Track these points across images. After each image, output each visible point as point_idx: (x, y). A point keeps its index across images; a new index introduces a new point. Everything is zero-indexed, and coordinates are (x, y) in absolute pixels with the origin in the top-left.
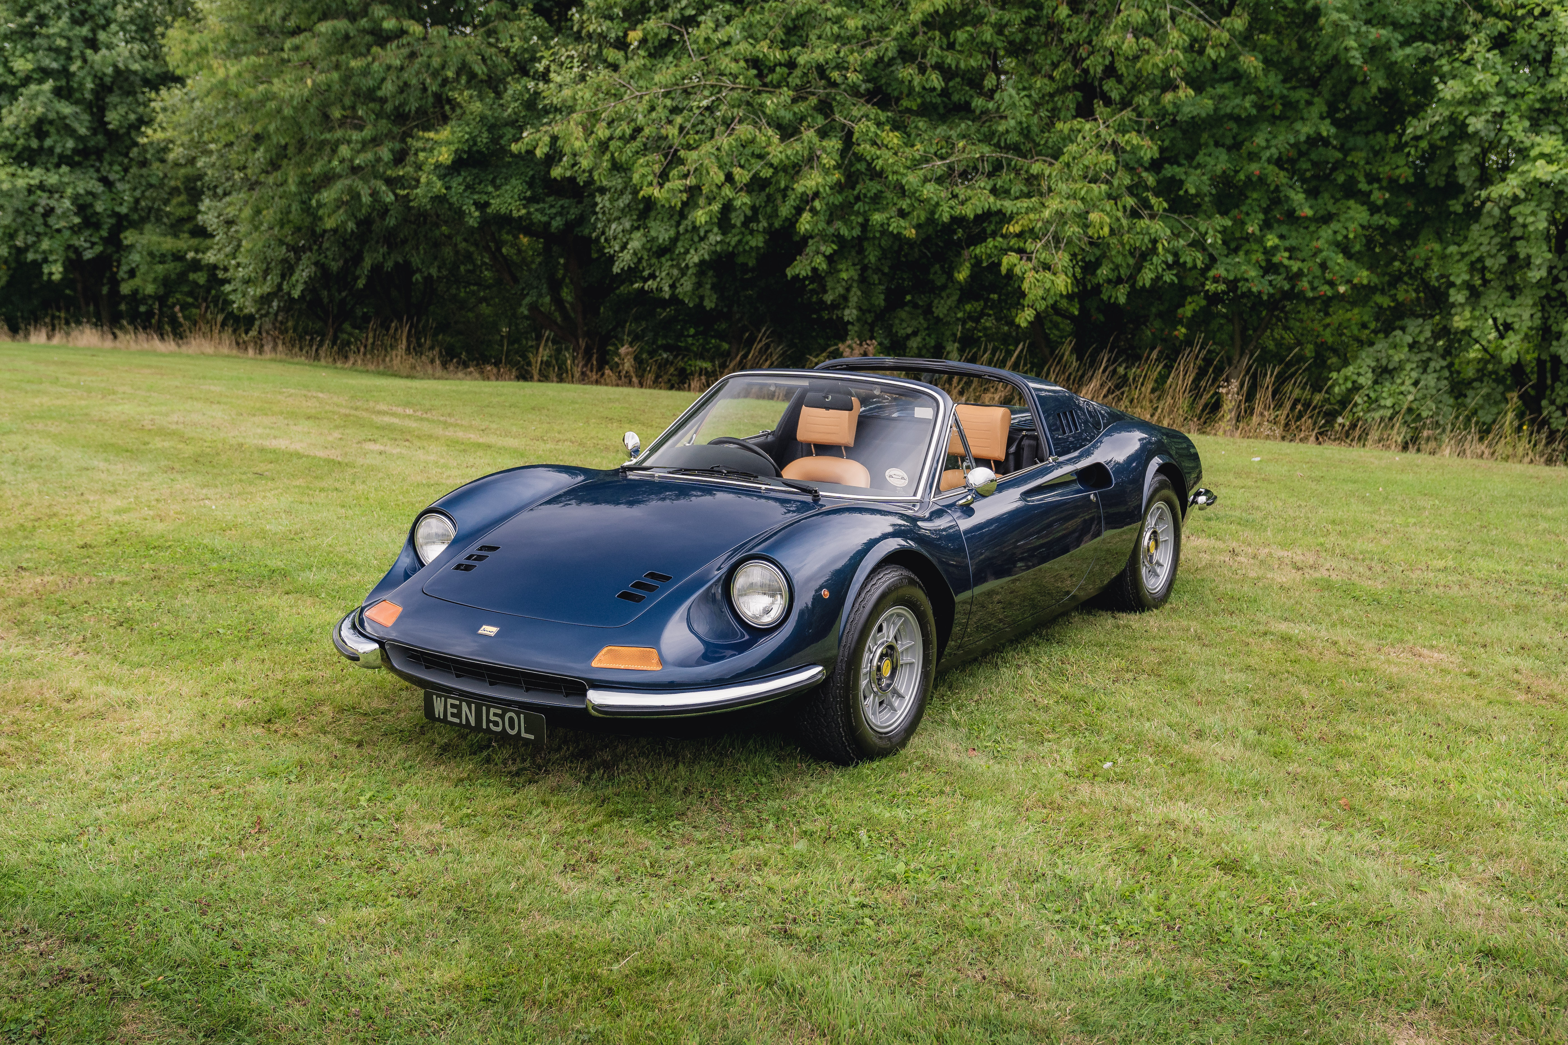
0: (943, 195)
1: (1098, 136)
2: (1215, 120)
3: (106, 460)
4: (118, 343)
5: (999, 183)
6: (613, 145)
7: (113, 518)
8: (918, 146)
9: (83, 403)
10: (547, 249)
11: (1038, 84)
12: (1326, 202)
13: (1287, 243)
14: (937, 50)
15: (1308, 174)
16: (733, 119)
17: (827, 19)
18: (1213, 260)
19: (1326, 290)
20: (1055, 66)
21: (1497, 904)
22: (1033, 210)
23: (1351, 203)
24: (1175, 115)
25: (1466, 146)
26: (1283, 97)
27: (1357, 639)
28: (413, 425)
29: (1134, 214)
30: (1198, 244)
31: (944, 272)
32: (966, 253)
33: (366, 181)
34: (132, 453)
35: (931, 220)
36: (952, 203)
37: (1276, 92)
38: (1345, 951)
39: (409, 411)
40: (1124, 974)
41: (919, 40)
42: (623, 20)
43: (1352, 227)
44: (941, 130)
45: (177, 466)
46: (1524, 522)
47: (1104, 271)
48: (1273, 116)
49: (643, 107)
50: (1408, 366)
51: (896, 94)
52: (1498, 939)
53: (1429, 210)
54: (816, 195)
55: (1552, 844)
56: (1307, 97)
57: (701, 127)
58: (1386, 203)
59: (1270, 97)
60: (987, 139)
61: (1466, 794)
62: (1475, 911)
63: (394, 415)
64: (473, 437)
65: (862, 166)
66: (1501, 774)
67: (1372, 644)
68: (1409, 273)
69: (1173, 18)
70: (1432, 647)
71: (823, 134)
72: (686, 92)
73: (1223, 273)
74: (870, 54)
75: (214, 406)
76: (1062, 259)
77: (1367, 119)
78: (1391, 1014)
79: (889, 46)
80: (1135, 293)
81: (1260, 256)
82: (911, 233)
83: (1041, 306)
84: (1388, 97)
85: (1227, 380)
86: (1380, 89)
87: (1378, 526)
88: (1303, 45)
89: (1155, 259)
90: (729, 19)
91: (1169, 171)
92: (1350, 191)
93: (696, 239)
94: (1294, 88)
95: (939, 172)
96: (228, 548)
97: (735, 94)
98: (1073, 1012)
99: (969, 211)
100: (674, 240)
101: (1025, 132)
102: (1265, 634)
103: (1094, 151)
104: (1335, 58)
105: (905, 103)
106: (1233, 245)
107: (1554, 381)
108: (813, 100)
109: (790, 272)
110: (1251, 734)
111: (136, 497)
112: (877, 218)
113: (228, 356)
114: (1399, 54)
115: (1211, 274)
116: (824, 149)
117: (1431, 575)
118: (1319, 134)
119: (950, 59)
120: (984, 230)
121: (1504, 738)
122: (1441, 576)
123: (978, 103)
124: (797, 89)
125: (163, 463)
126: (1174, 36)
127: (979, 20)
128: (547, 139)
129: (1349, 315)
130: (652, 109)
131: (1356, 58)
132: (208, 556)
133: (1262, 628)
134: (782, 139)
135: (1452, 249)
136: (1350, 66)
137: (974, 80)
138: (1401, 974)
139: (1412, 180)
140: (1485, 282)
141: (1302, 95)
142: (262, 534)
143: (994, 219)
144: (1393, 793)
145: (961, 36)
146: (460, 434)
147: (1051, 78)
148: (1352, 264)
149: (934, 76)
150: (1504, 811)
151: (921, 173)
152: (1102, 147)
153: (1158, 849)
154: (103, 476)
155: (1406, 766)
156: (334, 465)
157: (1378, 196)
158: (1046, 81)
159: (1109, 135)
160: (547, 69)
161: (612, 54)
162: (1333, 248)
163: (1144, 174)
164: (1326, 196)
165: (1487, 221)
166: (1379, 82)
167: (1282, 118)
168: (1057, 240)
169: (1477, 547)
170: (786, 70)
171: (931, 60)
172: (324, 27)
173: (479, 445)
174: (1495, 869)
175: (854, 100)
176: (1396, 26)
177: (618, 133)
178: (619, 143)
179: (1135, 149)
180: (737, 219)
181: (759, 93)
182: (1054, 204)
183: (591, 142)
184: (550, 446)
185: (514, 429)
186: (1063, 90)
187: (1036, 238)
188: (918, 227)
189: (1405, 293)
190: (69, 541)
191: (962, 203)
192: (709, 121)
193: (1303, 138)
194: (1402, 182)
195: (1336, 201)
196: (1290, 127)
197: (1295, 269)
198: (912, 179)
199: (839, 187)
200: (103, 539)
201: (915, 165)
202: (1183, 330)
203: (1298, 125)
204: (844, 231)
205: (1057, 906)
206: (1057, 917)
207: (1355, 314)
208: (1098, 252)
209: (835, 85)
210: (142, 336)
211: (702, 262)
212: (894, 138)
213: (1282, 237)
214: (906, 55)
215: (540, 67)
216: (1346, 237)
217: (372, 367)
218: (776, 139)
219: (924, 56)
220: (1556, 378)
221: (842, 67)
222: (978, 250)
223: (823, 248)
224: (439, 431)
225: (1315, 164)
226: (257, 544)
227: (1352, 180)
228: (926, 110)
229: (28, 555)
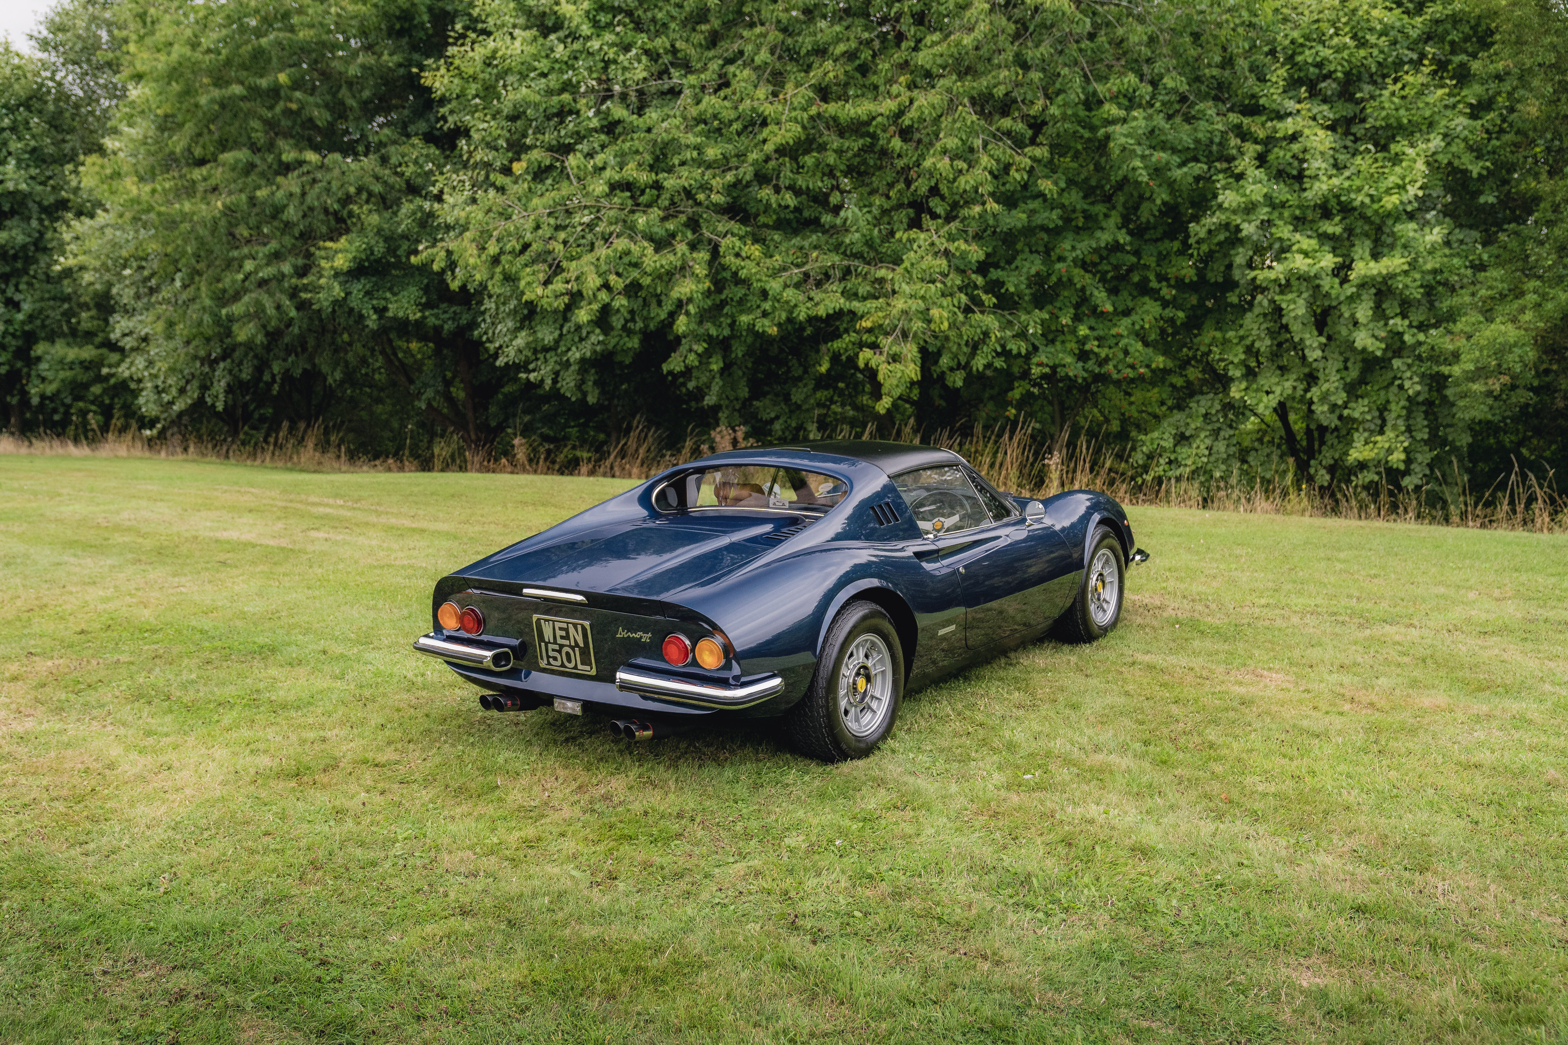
0: (800, 298)
1: (933, 244)
2: (1029, 231)
3: (75, 555)
4: (32, 450)
5: (849, 286)
6: (503, 258)
7: (101, 607)
8: (777, 257)
9: (34, 505)
10: (437, 352)
11: (877, 202)
12: (1125, 299)
13: (1095, 333)
14: (789, 174)
15: (1109, 276)
16: (611, 234)
17: (688, 146)
18: (1036, 349)
19: (1131, 373)
20: (891, 186)
21: (1358, 871)
22: (881, 309)
23: (1146, 299)
24: (995, 227)
25: (1241, 250)
26: (1084, 211)
27: (1209, 665)
28: (349, 514)
29: (967, 310)
30: (1022, 335)
31: (801, 365)
32: (823, 348)
33: (271, 294)
34: (98, 548)
35: (790, 320)
36: (809, 305)
37: (1078, 207)
38: (1248, 914)
39: (340, 502)
40: (1075, 943)
41: (772, 164)
42: (508, 150)
43: (1147, 318)
44: (796, 241)
45: (143, 558)
46: (1323, 564)
47: (945, 361)
48: (1077, 227)
49: (530, 224)
50: (1202, 435)
51: (754, 210)
52: (1363, 898)
53: (1209, 304)
54: (690, 300)
55: (1393, 821)
56: (1105, 210)
57: (583, 241)
58: (1175, 297)
59: (1074, 211)
60: (837, 248)
61: (1319, 786)
62: (1342, 877)
63: (327, 505)
64: (407, 523)
65: (727, 275)
66: (1343, 768)
67: (1221, 669)
68: (1195, 357)
69: (985, 144)
70: (1270, 669)
71: (693, 247)
72: (569, 213)
73: (1045, 360)
74: (730, 177)
75: (159, 504)
76: (910, 350)
77: (1155, 228)
78: (1292, 960)
79: (747, 172)
80: (971, 378)
81: (1073, 345)
82: (774, 331)
83: (897, 393)
84: (1170, 210)
85: (1051, 453)
86: (1164, 203)
87: (1207, 572)
88: (1098, 168)
89: (985, 348)
90: (603, 147)
91: (994, 274)
92: (1144, 289)
93: (577, 339)
94: (1093, 203)
95: (796, 279)
96: (216, 628)
97: (612, 213)
98: (1041, 974)
99: (821, 311)
100: (557, 342)
101: (869, 243)
102: (1133, 663)
103: (930, 258)
104: (1125, 178)
105: (762, 219)
106: (1050, 337)
107: (1320, 446)
108: (683, 218)
109: (665, 368)
110: (1137, 746)
111: (116, 587)
112: (744, 319)
113: (141, 458)
114: (1178, 173)
115: (1035, 360)
116: (694, 259)
117: (1257, 610)
118: (1117, 242)
119: (801, 182)
120: (837, 328)
121: (1340, 740)
122: (1265, 610)
123: (827, 218)
124: (666, 209)
125: (130, 556)
126: (985, 160)
127: (822, 148)
128: (443, 254)
129: (1149, 394)
130: (538, 227)
131: (1143, 176)
132: (198, 636)
133: (1130, 660)
134: (657, 250)
135: (1231, 334)
136: (1138, 183)
137: (820, 199)
138: (1294, 929)
139: (1195, 279)
140: (1259, 363)
141: (1100, 209)
142: (242, 615)
143: (846, 319)
144: (1261, 788)
145: (809, 160)
146: (393, 521)
147: (888, 197)
148: (1150, 351)
149: (787, 196)
150: (1351, 797)
151: (781, 280)
152: (936, 254)
153: (1083, 842)
154: (77, 569)
155: (1268, 765)
156: (288, 553)
157: (1167, 292)
158: (883, 199)
159: (942, 244)
160: (441, 192)
161: (500, 179)
162: (1133, 337)
163: (974, 276)
164: (1125, 294)
165: (1257, 310)
166: (1162, 196)
167: (1084, 229)
168: (905, 335)
169: (1290, 586)
170: (655, 192)
171: (783, 182)
172: (228, 157)
173: (414, 530)
174: (1352, 842)
175: (719, 217)
176: (1174, 151)
177: (508, 247)
178: (509, 258)
179: (964, 255)
180: (617, 322)
181: (633, 212)
182: (899, 304)
183: (484, 257)
184: (478, 528)
185: (441, 515)
186: (900, 206)
187: (887, 334)
188: (779, 325)
189: (1194, 373)
190: (66, 629)
191: (817, 304)
192: (589, 236)
193: (1103, 245)
194: (1187, 281)
195: (1134, 298)
196: (1092, 236)
197: (1103, 355)
198: (774, 286)
199: (708, 293)
200: (97, 626)
201: (775, 273)
202: (1013, 411)
203: (1098, 234)
204: (713, 332)
205: (1010, 891)
206: (1011, 901)
207: (1154, 394)
208: (939, 344)
209: (700, 204)
210: (56, 443)
211: (583, 361)
212: (756, 250)
213: (1091, 328)
214: (762, 178)
215: (435, 190)
216: (1142, 327)
217: (280, 464)
218: (650, 251)
219: (778, 177)
220: (1322, 443)
221: (705, 187)
222: (837, 345)
223: (695, 347)
224: (373, 519)
225: (1116, 268)
226: (239, 624)
227: (1145, 280)
228: (779, 225)
229: (33, 642)
